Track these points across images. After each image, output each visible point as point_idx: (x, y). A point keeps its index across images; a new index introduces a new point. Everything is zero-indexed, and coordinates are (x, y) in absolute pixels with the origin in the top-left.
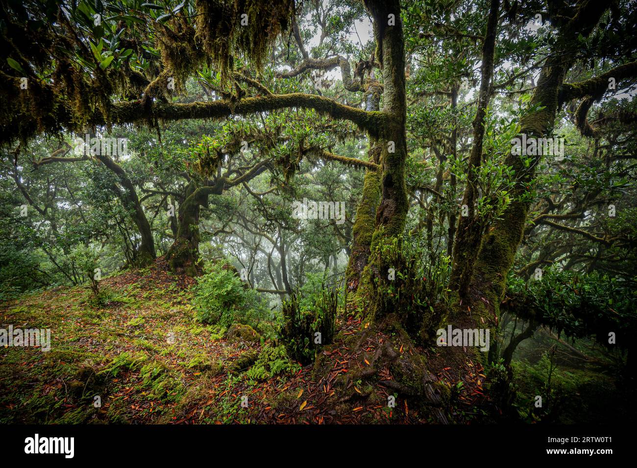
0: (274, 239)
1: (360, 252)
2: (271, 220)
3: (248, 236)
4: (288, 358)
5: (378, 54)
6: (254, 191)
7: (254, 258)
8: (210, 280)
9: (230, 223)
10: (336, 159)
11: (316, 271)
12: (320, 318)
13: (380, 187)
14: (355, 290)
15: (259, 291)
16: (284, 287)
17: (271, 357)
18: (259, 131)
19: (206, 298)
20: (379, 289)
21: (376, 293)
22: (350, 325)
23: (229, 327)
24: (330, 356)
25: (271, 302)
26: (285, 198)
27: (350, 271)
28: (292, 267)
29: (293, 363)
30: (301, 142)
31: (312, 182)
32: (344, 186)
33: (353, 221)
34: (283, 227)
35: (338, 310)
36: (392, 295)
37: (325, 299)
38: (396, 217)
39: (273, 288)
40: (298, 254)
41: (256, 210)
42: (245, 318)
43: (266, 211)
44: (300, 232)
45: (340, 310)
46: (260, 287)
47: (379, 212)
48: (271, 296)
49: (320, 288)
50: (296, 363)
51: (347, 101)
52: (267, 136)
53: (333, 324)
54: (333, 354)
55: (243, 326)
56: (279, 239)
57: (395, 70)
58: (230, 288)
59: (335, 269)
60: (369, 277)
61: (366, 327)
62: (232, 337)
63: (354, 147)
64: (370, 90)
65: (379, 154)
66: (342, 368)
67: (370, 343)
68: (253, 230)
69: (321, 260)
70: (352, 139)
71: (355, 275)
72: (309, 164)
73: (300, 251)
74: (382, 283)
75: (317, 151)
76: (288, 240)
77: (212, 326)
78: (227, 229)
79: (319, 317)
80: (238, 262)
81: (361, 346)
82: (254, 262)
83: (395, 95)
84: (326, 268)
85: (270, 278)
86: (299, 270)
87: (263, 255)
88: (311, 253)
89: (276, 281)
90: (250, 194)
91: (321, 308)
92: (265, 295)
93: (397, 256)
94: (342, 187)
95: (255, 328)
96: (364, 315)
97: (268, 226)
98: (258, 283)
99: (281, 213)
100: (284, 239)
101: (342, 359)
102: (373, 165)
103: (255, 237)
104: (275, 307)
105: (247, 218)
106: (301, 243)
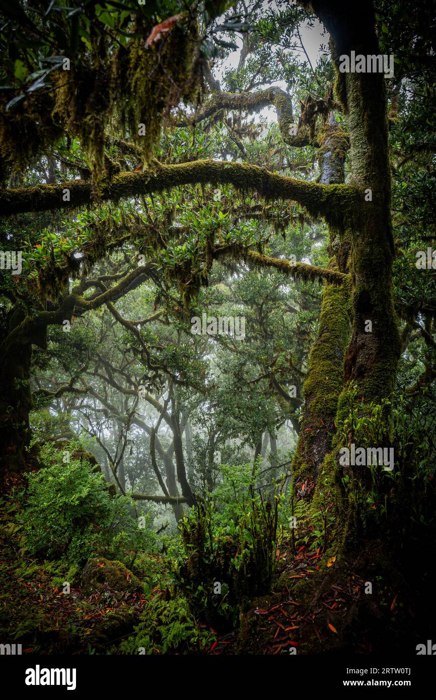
0: (161, 402)
1: (318, 428)
2: (156, 369)
3: (115, 398)
4: (192, 619)
5: (338, 89)
6: (126, 318)
7: (125, 437)
8: (50, 478)
9: (84, 374)
10: (270, 264)
11: (238, 461)
12: (249, 548)
13: (349, 311)
14: (308, 497)
15: (135, 497)
16: (180, 491)
17: (162, 617)
18: (138, 219)
19: (43, 510)
20: (352, 497)
21: (345, 502)
22: (302, 561)
23: (83, 564)
24: (266, 617)
25: (155, 519)
26: (181, 329)
27: (300, 464)
28: (194, 454)
29: (201, 630)
30: (211, 238)
31: (228, 299)
32: (286, 305)
33: (304, 370)
34: (177, 382)
35: (279, 534)
36: (374, 508)
37: (255, 515)
38: (379, 365)
39: (160, 493)
40: (205, 429)
41: (128, 350)
42: (112, 549)
43: (148, 354)
44: (209, 390)
45: (282, 535)
46: (136, 491)
47: (349, 357)
48: (157, 507)
49: (246, 493)
50: (207, 629)
51: (288, 161)
52: (151, 229)
53: (270, 558)
54: (272, 613)
55: (108, 562)
56: (170, 403)
57: (368, 116)
58: (85, 492)
59: (272, 458)
60: (333, 473)
61: (329, 565)
62: (89, 583)
63: (302, 236)
64: (328, 143)
65: (346, 255)
66: (289, 639)
67: (336, 593)
68: (124, 387)
69: (247, 440)
70: (298, 224)
71: (309, 470)
72: (223, 268)
73: (208, 424)
74: (356, 486)
75: (238, 252)
76: (186, 403)
77: (53, 563)
78: (78, 386)
79: (246, 547)
80: (97, 445)
81: (321, 599)
82: (125, 445)
83: (370, 157)
84: (256, 456)
85: (154, 474)
86: (207, 459)
87: (141, 431)
88: (227, 428)
89: (164, 479)
90: (119, 324)
91: (249, 530)
92: (144, 504)
93: (380, 438)
94: (283, 307)
95: (130, 566)
96: (326, 543)
97: (150, 379)
98: (132, 484)
99: (174, 356)
100: (179, 403)
101: (288, 624)
102: (335, 275)
103: (127, 399)
104: (163, 528)
105: (114, 364)
106: (209, 409)
